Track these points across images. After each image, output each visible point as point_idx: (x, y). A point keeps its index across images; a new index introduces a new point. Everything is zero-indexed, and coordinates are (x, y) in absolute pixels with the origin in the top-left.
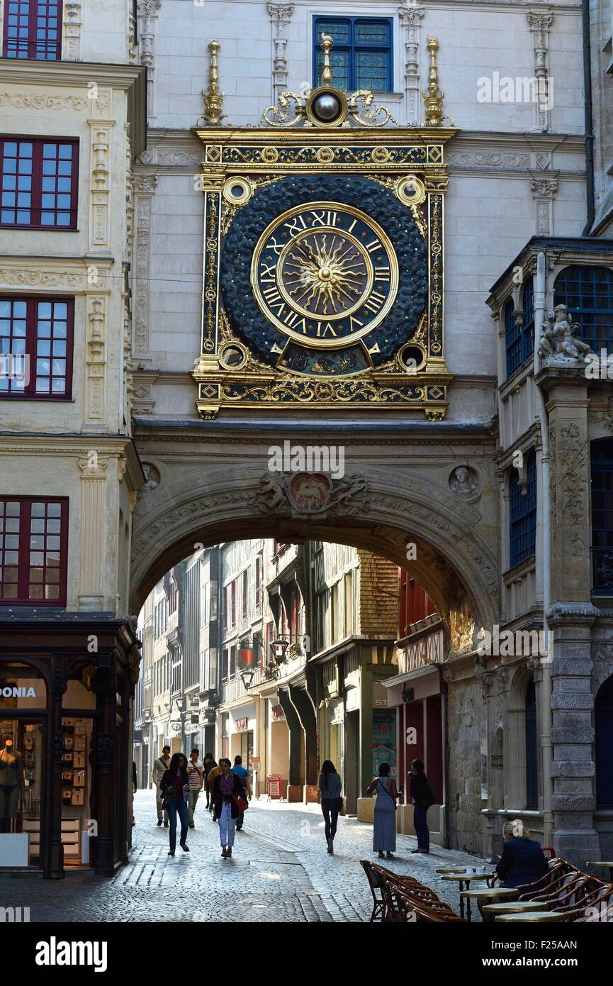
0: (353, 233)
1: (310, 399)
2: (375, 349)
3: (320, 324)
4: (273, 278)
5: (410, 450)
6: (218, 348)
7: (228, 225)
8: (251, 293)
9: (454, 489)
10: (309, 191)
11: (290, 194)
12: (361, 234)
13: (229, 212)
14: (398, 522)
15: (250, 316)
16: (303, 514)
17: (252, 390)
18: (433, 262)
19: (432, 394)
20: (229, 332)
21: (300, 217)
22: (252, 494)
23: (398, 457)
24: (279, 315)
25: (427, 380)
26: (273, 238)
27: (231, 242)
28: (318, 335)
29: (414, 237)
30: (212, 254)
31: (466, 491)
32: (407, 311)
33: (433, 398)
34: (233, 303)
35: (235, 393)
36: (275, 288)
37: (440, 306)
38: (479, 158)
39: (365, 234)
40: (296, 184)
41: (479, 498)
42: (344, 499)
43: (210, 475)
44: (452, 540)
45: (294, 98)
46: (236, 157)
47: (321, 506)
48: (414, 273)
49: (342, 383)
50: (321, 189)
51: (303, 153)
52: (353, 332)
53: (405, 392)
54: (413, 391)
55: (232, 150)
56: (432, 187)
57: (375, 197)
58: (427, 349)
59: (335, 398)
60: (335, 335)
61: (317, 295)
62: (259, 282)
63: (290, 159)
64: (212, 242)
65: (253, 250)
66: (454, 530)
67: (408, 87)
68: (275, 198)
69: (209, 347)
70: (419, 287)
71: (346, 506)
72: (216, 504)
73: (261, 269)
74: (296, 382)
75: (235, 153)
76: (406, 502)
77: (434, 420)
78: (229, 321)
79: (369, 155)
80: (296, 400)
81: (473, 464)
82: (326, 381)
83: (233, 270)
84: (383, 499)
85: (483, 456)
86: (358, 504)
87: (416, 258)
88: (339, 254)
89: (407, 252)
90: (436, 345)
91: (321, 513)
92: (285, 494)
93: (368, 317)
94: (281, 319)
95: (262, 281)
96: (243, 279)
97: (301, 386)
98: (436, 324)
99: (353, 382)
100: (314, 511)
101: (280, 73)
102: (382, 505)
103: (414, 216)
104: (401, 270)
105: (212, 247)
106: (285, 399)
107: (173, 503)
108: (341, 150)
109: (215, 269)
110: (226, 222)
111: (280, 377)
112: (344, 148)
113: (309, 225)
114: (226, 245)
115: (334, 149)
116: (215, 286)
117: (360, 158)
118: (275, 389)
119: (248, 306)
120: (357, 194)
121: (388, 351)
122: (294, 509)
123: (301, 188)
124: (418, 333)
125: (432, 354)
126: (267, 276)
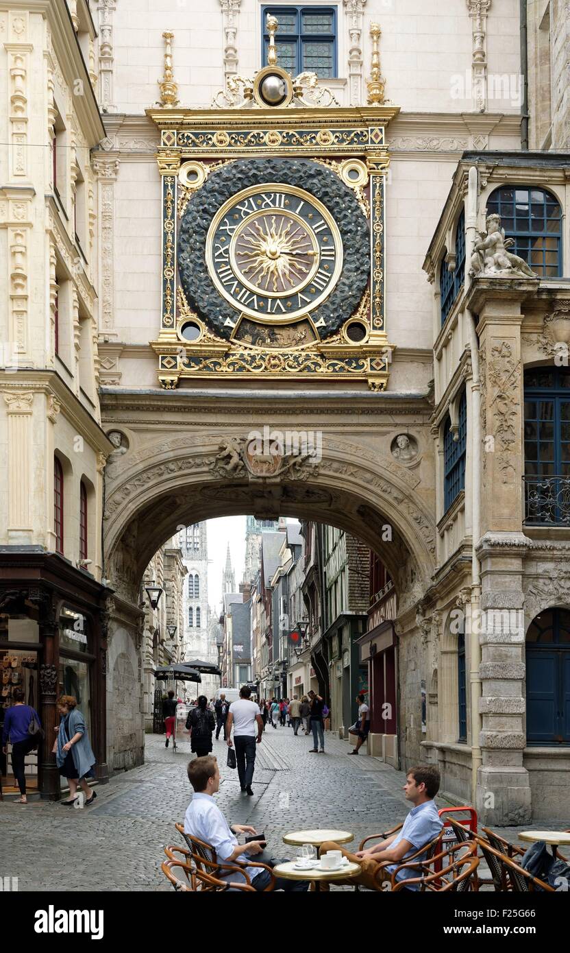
0: (300, 214)
1: (261, 370)
2: (321, 323)
3: (270, 300)
4: (226, 258)
5: (354, 419)
6: (176, 323)
7: (184, 207)
8: (206, 270)
9: (395, 455)
10: (258, 173)
11: (240, 176)
12: (307, 216)
13: (185, 195)
14: (345, 486)
15: (204, 292)
16: (258, 477)
17: (208, 361)
18: (374, 241)
19: (374, 366)
20: (187, 308)
21: (251, 199)
22: (213, 459)
23: (344, 425)
24: (232, 292)
25: (370, 352)
26: (225, 220)
27: (187, 223)
28: (269, 311)
29: (357, 217)
30: (169, 234)
31: (406, 457)
32: (350, 287)
33: (376, 370)
34: (189, 280)
35: (193, 364)
36: (229, 267)
37: (382, 283)
38: (420, 142)
39: (311, 214)
40: (246, 166)
41: (419, 464)
42: (295, 464)
43: (173, 442)
44: (395, 503)
45: (243, 82)
46: (190, 141)
47: (275, 471)
48: (357, 251)
49: (291, 355)
50: (269, 170)
51: (253, 136)
52: (300, 308)
53: (349, 363)
54: (357, 363)
55: (186, 135)
56: (374, 169)
57: (320, 178)
58: (370, 324)
59: (284, 369)
60: (284, 310)
61: (267, 273)
62: (214, 261)
63: (240, 142)
64: (169, 223)
65: (207, 230)
66: (395, 493)
67: (352, 72)
68: (227, 179)
69: (168, 322)
70: (362, 264)
71: (299, 471)
72: (180, 468)
73: (215, 249)
74: (248, 354)
75: (188, 137)
76: (351, 467)
77: (376, 390)
78: (187, 298)
79: (314, 138)
80: (249, 371)
81: (412, 432)
82: (276, 354)
83: (189, 249)
84: (331, 464)
85: (422, 425)
86: (308, 469)
87: (359, 237)
88: (287, 234)
89: (350, 231)
90: (378, 320)
91: (275, 477)
92: (241, 459)
93: (315, 294)
94: (234, 295)
95: (217, 260)
96: (199, 258)
97: (253, 358)
98: (378, 299)
99: (301, 355)
100: (268, 475)
101: (231, 61)
102: (330, 470)
103: (357, 197)
104: (345, 248)
105: (169, 227)
106: (238, 370)
107: (141, 467)
108: (287, 133)
109: (172, 248)
110: (182, 205)
111: (234, 350)
112: (291, 132)
113: (259, 207)
114: (182, 226)
115: (281, 133)
116: (172, 265)
117: (306, 141)
118: (229, 360)
119: (203, 283)
120: (303, 175)
121: (333, 325)
122: (251, 473)
123: (250, 170)
124: (361, 309)
125: (375, 328)
126: (220, 256)
